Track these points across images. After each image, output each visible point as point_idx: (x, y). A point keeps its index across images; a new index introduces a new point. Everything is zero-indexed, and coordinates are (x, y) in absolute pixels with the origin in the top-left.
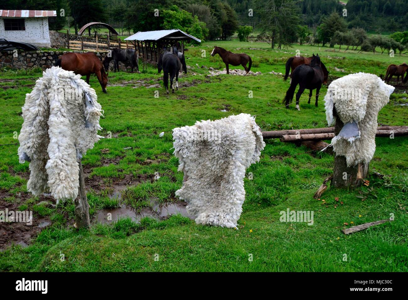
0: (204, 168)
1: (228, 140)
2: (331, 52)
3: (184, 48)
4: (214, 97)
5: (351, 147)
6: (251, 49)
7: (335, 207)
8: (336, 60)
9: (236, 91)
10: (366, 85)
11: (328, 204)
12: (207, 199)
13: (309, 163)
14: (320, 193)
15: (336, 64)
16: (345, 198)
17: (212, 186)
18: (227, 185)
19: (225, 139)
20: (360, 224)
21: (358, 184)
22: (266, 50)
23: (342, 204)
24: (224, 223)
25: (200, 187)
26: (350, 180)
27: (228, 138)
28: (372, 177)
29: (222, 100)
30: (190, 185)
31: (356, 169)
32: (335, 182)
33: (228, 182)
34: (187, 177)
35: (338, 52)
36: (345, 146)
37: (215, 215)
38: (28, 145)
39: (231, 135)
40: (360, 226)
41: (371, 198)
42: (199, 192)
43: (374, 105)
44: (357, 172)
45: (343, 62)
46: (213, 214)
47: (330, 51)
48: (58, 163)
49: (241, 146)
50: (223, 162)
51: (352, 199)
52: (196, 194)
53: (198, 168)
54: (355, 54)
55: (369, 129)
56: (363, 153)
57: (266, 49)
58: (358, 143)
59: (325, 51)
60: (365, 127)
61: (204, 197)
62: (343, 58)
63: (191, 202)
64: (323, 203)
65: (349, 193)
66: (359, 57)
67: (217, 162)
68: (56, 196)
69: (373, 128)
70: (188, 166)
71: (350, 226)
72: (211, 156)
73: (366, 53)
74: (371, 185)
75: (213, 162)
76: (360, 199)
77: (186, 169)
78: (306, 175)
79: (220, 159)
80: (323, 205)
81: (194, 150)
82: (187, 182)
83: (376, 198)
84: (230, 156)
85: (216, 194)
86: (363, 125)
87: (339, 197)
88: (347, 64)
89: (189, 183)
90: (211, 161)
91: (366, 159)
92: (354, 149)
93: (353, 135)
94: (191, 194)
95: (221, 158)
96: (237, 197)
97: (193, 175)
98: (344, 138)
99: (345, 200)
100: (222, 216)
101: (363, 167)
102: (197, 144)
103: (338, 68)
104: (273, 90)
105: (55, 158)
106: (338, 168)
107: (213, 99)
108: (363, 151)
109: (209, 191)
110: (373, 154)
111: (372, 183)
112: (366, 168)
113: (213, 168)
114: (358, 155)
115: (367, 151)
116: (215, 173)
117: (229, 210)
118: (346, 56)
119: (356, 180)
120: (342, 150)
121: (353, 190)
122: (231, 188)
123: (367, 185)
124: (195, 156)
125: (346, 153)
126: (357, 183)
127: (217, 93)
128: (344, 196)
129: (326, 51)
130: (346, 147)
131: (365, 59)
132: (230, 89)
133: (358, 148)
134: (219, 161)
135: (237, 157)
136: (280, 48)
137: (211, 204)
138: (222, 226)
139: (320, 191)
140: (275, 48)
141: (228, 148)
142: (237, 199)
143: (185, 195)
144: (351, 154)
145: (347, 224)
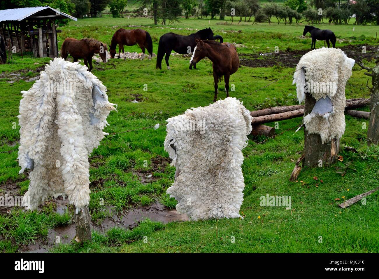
0: (197, 159)
1: (224, 126)
2: (223, 26)
3: (56, 29)
4: (116, 87)
5: (325, 123)
6: (130, 26)
7: (317, 186)
8: (233, 34)
9: (138, 77)
10: (335, 60)
11: (308, 185)
12: (201, 193)
13: (254, 149)
14: (296, 174)
15: (234, 39)
16: (323, 176)
17: (207, 177)
18: (226, 174)
19: (222, 125)
20: (352, 197)
21: (332, 161)
22: (148, 27)
23: (322, 182)
24: (230, 214)
25: (194, 181)
26: (324, 157)
27: (225, 124)
28: (344, 152)
29: (128, 89)
30: (183, 180)
31: (330, 145)
32: (309, 162)
33: (227, 170)
34: (179, 171)
35: (231, 25)
36: (318, 123)
37: (217, 207)
38: (37, 150)
39: (227, 120)
40: (352, 199)
41: (350, 172)
42: (192, 186)
43: (342, 80)
44: (331, 148)
45: (240, 36)
46: (215, 206)
47: (222, 24)
48: (78, 166)
49: (238, 131)
50: (220, 150)
51: (331, 176)
52: (189, 189)
53: (191, 160)
54: (250, 26)
55: (340, 103)
56: (336, 128)
57: (148, 25)
58: (331, 119)
59: (216, 25)
60: (336, 102)
61: (198, 191)
62: (239, 31)
63: (183, 199)
64: (303, 184)
65: (325, 170)
66: (255, 29)
67: (213, 150)
68: (77, 204)
69: (342, 102)
70: (181, 159)
71: (342, 200)
72: (207, 145)
73: (261, 24)
74: (345, 160)
75: (208, 151)
76: (340, 175)
77: (179, 162)
78: (258, 162)
79: (217, 147)
80: (303, 186)
81: (188, 141)
82: (179, 177)
83: (355, 171)
84: (228, 143)
85: (212, 185)
86: (334, 100)
87: (317, 176)
88: (246, 38)
89: (182, 177)
90: (206, 150)
91: (339, 134)
92: (328, 125)
93: (327, 111)
94: (184, 189)
95: (218, 145)
96: (239, 185)
97: (186, 169)
98: (319, 114)
99: (324, 178)
100: (226, 206)
101: (336, 143)
102: (191, 133)
103: (237, 43)
104: (180, 74)
105: (73, 160)
106: (311, 147)
107: (117, 89)
108: (336, 126)
109: (204, 184)
110: (344, 128)
111: (345, 158)
112: (338, 143)
113: (209, 158)
114: (332, 131)
115: (339, 126)
116: (212, 162)
117: (232, 199)
118: (242, 29)
119: (330, 156)
120: (316, 128)
121: (329, 167)
122: (232, 176)
123: (341, 161)
124: (189, 147)
125: (319, 129)
126: (331, 159)
127: (119, 82)
128: (321, 174)
129: (218, 24)
130: (320, 124)
131: (264, 32)
132: (131, 75)
133: (332, 123)
134: (215, 149)
135: (235, 143)
136: (165, 24)
137: (207, 198)
138: (227, 217)
139: (295, 173)
140: (159, 24)
141: (225, 135)
142: (238, 187)
143: (177, 192)
144: (325, 131)
145: (339, 199)
